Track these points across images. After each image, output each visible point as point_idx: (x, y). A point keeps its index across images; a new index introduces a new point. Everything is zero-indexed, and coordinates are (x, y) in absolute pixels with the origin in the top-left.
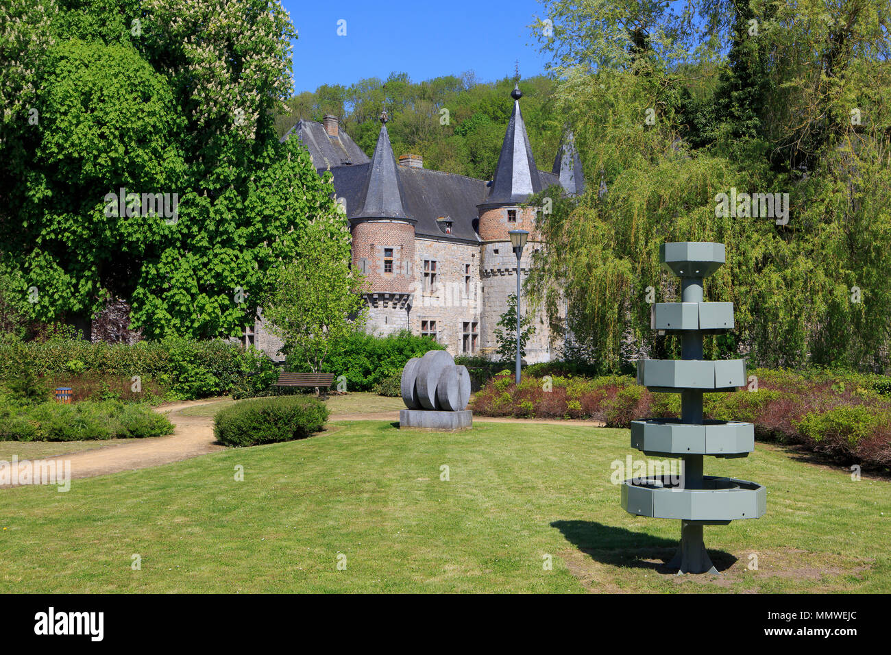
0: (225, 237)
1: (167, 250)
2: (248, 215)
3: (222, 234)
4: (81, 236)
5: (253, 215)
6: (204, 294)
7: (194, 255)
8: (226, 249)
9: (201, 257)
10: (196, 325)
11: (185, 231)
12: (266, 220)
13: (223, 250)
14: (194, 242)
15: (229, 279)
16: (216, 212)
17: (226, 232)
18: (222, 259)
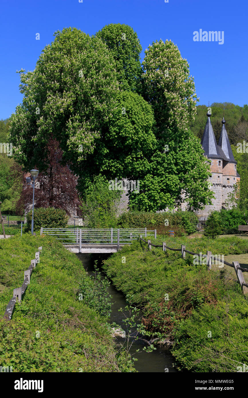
0: (170, 170)
1: (148, 175)
2: (178, 161)
3: (169, 168)
4: (120, 169)
5: (180, 161)
6: (162, 193)
7: (158, 177)
8: (170, 175)
9: (161, 178)
10: (159, 205)
11: (155, 167)
12: (185, 163)
13: (169, 176)
14: (158, 172)
15: (172, 187)
16: (168, 160)
17: (171, 168)
18: (169, 179)
